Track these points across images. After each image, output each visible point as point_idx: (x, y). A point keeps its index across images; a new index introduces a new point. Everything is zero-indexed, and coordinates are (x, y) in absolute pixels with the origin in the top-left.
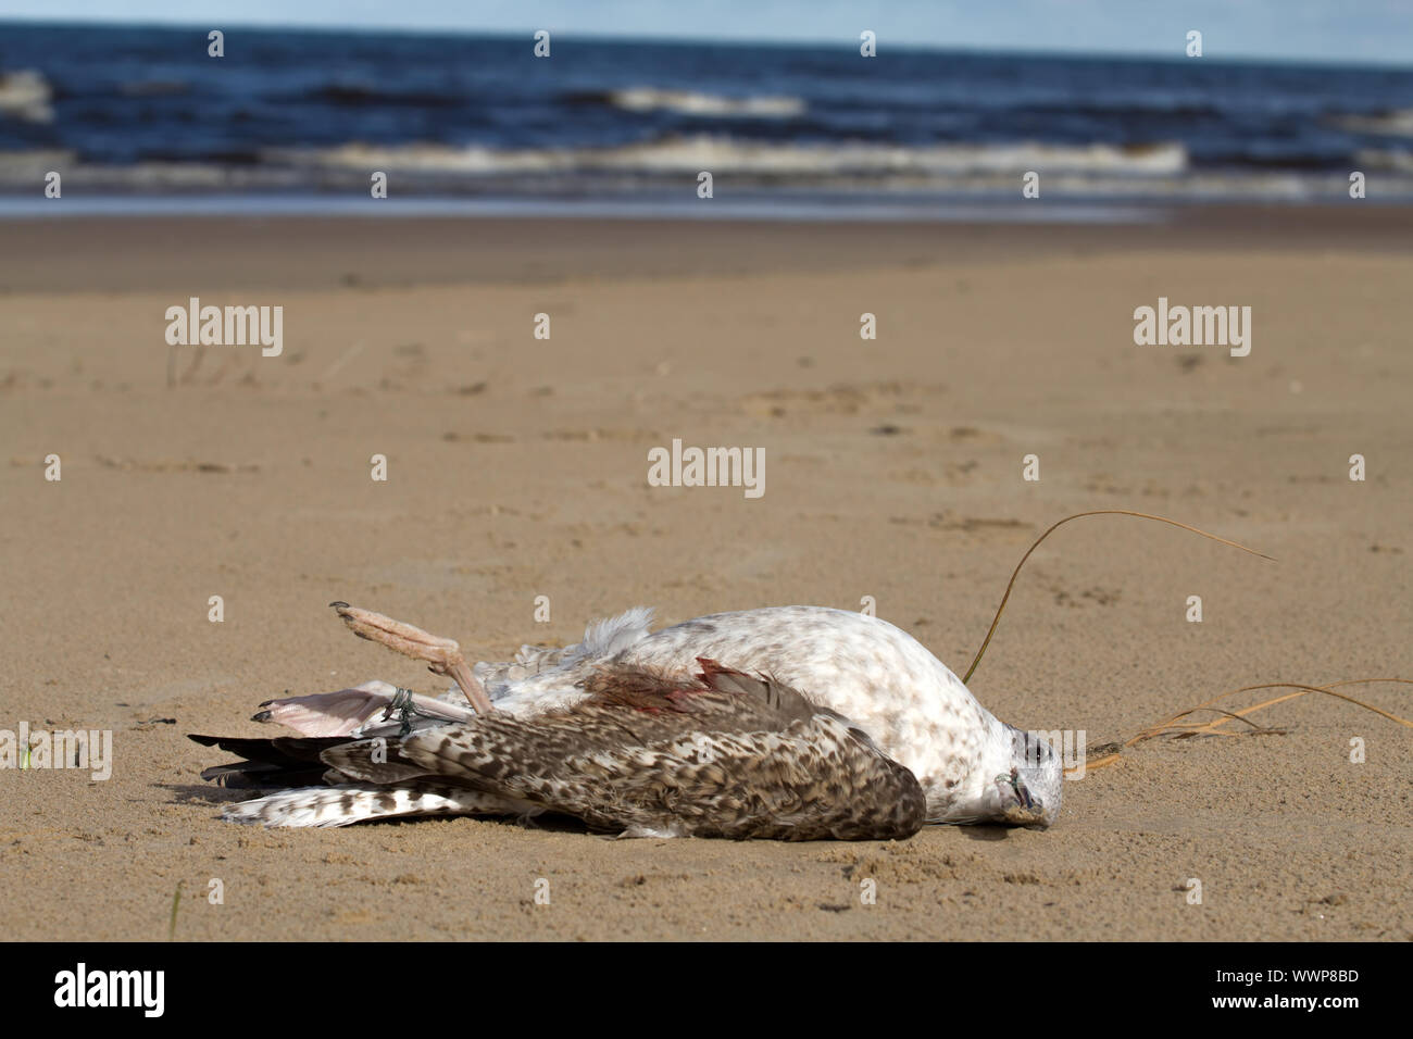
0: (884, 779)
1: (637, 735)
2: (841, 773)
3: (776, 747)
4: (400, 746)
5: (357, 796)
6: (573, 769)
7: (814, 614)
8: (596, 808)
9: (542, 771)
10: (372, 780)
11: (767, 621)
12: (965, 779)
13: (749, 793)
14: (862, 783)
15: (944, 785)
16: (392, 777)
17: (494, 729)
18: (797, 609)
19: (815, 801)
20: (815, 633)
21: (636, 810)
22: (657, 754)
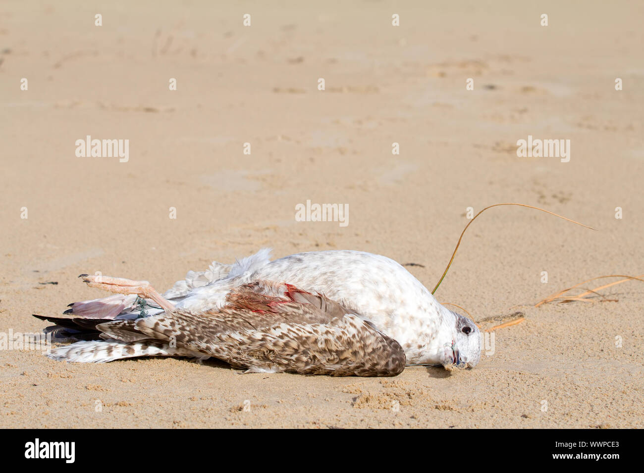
0: (382, 347)
1: (252, 324)
2: (358, 345)
3: (324, 332)
4: (134, 324)
5: (115, 347)
6: (220, 339)
7: (354, 255)
8: (234, 358)
9: (205, 340)
10: (123, 340)
11: (329, 259)
12: (428, 344)
13: (311, 354)
14: (370, 350)
15: (417, 347)
16: (133, 338)
17: (181, 318)
18: (346, 252)
19: (345, 359)
20: (353, 266)
21: (253, 360)
22: (263, 334)
